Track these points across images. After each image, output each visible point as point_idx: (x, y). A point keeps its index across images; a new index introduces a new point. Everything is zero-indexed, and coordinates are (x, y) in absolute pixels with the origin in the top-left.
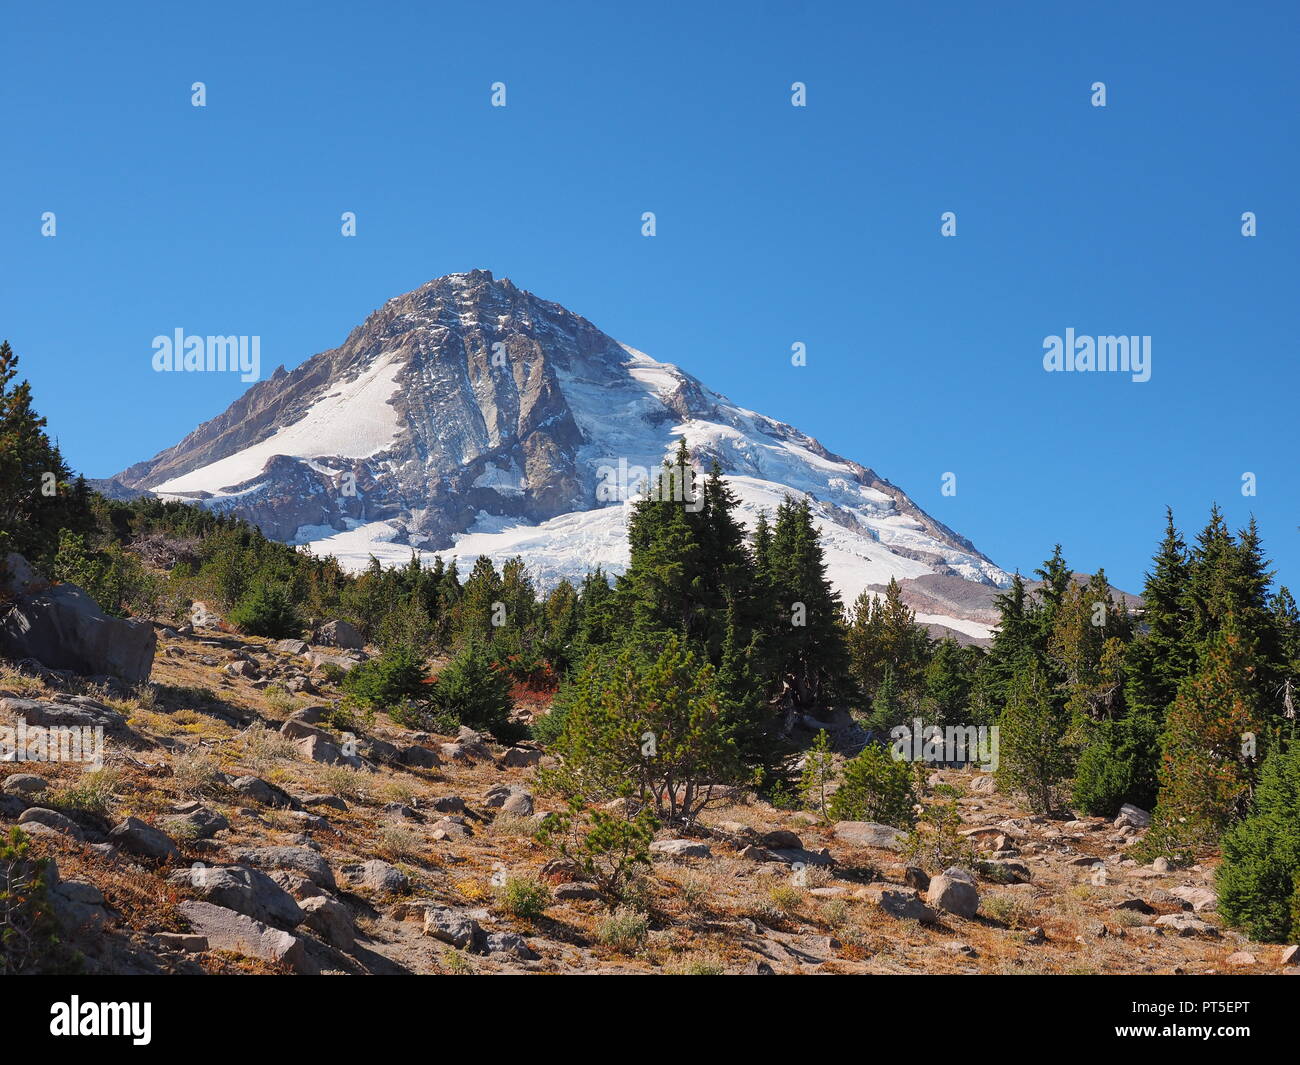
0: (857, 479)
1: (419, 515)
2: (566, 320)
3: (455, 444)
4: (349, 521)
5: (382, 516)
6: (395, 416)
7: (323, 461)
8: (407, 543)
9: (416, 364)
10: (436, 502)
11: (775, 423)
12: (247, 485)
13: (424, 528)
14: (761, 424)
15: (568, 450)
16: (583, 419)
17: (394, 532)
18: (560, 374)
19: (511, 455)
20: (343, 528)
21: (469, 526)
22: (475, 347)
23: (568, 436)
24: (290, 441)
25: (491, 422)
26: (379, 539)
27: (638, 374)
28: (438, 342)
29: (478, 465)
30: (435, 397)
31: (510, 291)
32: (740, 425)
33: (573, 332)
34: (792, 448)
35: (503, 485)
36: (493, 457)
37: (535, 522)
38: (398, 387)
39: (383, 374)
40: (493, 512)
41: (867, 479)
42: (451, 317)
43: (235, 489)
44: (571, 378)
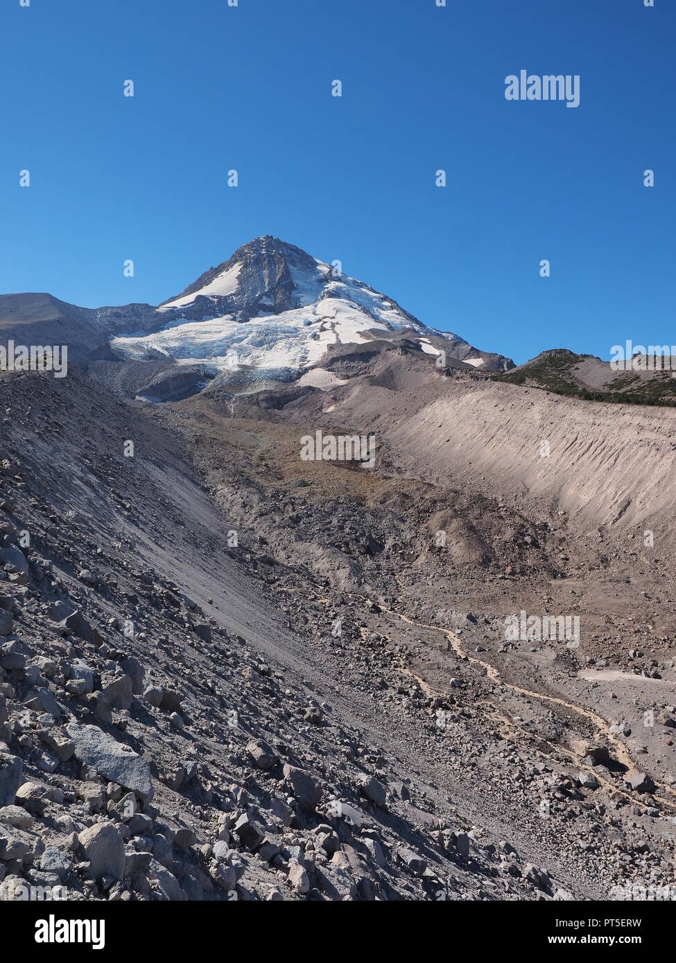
0: (382, 299)
1: (240, 312)
2: (296, 250)
3: (254, 291)
4: (219, 314)
5: (229, 313)
6: (237, 282)
7: (213, 297)
8: (235, 320)
9: (246, 266)
10: (246, 309)
11: (359, 281)
12: (188, 304)
13: (241, 316)
14: (355, 282)
15: (289, 291)
16: (296, 281)
17: (232, 317)
18: (291, 267)
19: (271, 293)
20: (217, 317)
21: (255, 315)
22: (265, 260)
23: (290, 287)
24: (205, 291)
25: (266, 284)
26: (227, 320)
27: (318, 268)
28: (253, 258)
29: (261, 297)
30: (252, 276)
31: (278, 241)
32: (345, 282)
33: (298, 254)
34: (363, 290)
35: (268, 302)
36: (266, 294)
37: (277, 315)
38: (240, 273)
39: (236, 269)
40: (263, 311)
41: (385, 299)
42: (258, 250)
43: (185, 305)
44: (296, 269)
